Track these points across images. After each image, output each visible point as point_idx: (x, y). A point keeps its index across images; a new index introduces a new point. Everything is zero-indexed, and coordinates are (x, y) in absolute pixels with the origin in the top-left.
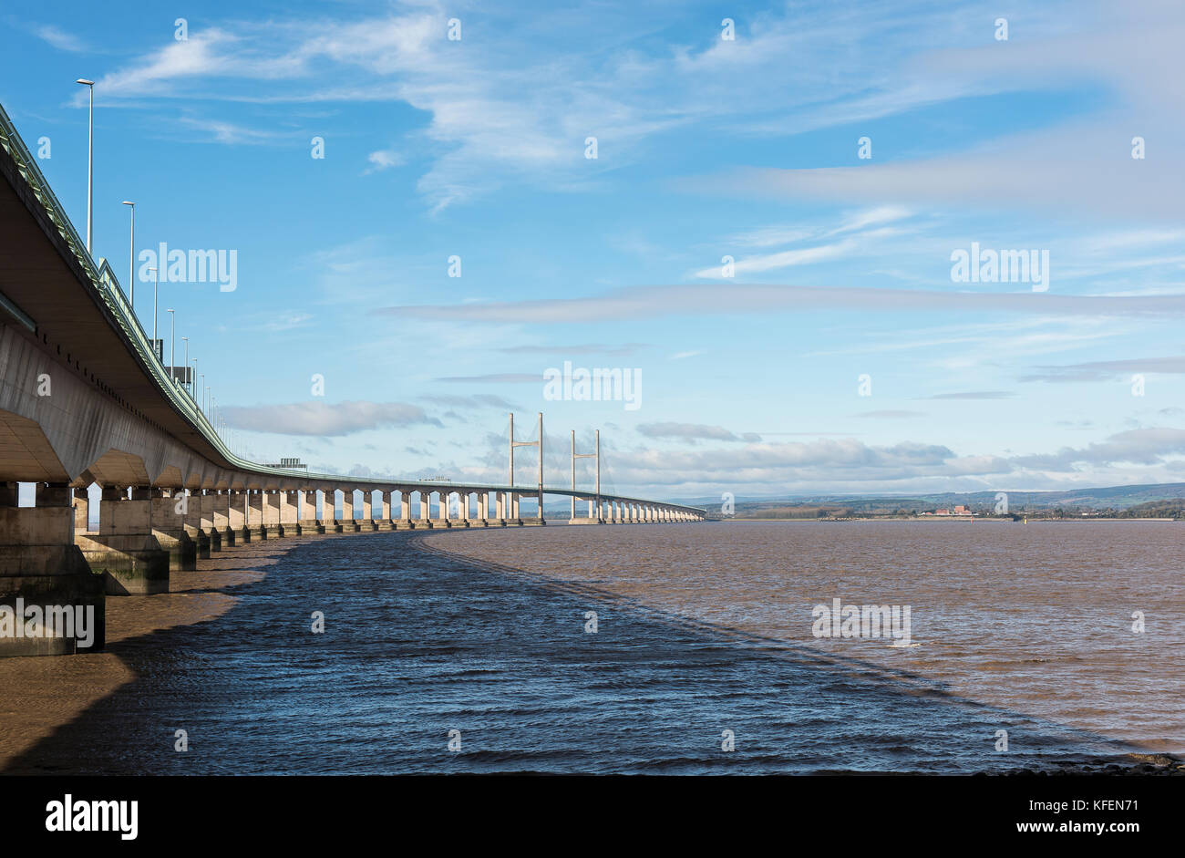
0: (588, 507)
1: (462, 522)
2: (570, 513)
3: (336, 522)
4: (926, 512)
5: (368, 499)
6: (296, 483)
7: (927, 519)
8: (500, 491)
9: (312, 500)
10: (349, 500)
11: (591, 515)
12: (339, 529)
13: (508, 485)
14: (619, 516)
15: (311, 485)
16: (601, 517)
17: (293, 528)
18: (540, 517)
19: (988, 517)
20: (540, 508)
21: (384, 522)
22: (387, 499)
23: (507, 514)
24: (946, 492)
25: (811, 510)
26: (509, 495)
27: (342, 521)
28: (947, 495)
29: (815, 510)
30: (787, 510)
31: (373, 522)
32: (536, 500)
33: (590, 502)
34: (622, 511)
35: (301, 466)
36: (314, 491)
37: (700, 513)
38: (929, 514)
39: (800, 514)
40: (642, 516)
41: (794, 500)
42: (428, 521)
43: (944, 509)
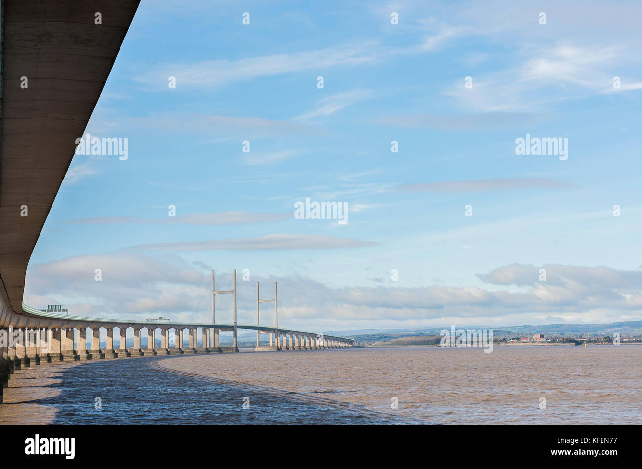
0: (269, 339)
1: (178, 351)
2: (256, 342)
3: (87, 352)
4: (513, 339)
5: (110, 334)
6: (59, 323)
7: (514, 344)
8: (206, 327)
9: (70, 335)
10: (96, 335)
11: (271, 345)
12: (90, 357)
13: (210, 323)
14: (291, 345)
15: (69, 325)
16: (279, 346)
17: (57, 357)
18: (235, 346)
19: (557, 342)
20: (235, 339)
21: (121, 351)
22: (123, 334)
23: (210, 344)
24: (525, 325)
25: (430, 338)
26: (212, 330)
27: (91, 351)
28: (526, 327)
29: (433, 338)
30: (413, 339)
31: (113, 351)
32: (232, 333)
33: (271, 335)
34: (294, 341)
35: (64, 310)
36: (72, 329)
37: (350, 342)
38: (515, 341)
39: (422, 341)
40: (308, 345)
41: (415, 332)
42: (153, 350)
43: (525, 338)
